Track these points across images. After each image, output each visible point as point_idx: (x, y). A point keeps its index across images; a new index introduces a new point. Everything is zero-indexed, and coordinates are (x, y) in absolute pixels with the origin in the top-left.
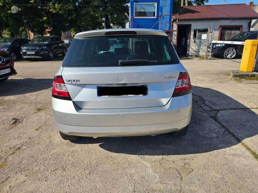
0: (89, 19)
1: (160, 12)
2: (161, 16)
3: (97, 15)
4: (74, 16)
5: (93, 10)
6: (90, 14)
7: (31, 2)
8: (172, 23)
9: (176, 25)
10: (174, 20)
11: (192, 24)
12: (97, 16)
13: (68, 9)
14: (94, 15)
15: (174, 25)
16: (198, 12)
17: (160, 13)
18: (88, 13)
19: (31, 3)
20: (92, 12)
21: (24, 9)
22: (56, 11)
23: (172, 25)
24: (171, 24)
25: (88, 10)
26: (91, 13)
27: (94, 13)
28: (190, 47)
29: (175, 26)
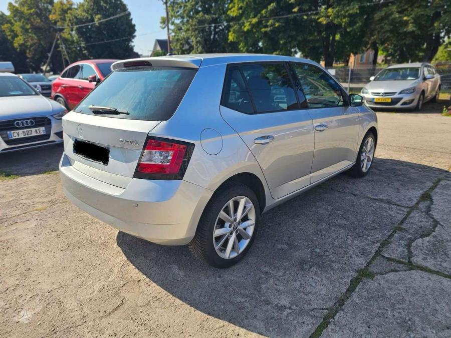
0: (387, 27)
3: (405, 18)
4: (358, 25)
5: (400, 10)
6: (391, 18)
7: (294, 10)
12: (406, 20)
13: (349, 14)
14: (400, 19)
18: (387, 16)
19: (295, 12)
20: (397, 14)
21: (283, 23)
22: (329, 21)
25: (390, 10)
26: (393, 16)
27: (401, 15)
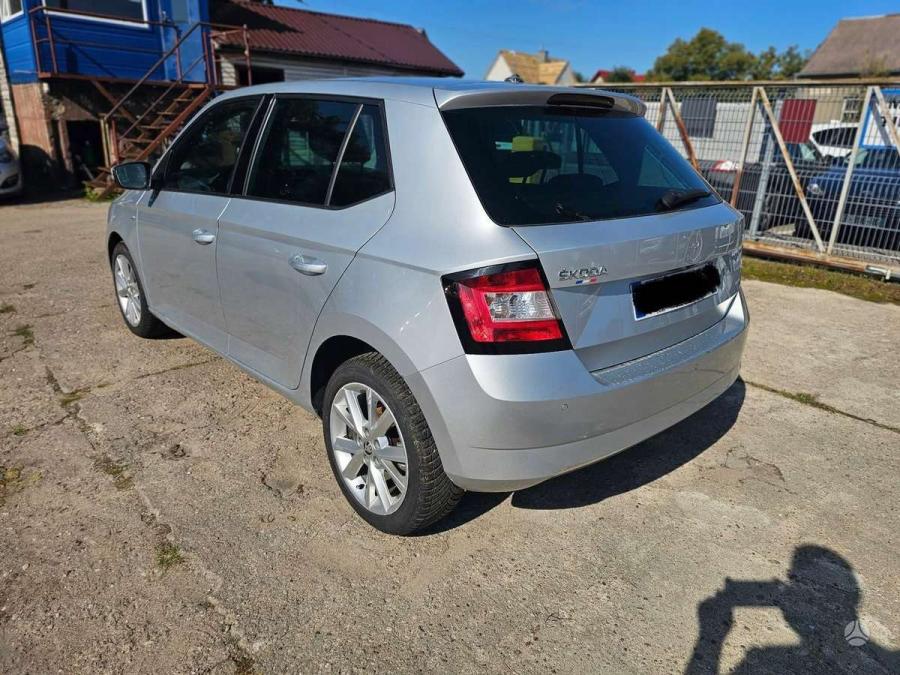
1: (163, 9)
2: (168, 25)
8: (217, 57)
9: (229, 65)
10: (222, 46)
11: (286, 71)
15: (223, 65)
16: (295, 31)
17: (162, 13)
23: (218, 65)
24: (214, 61)
28: (293, 151)
29: (228, 70)
